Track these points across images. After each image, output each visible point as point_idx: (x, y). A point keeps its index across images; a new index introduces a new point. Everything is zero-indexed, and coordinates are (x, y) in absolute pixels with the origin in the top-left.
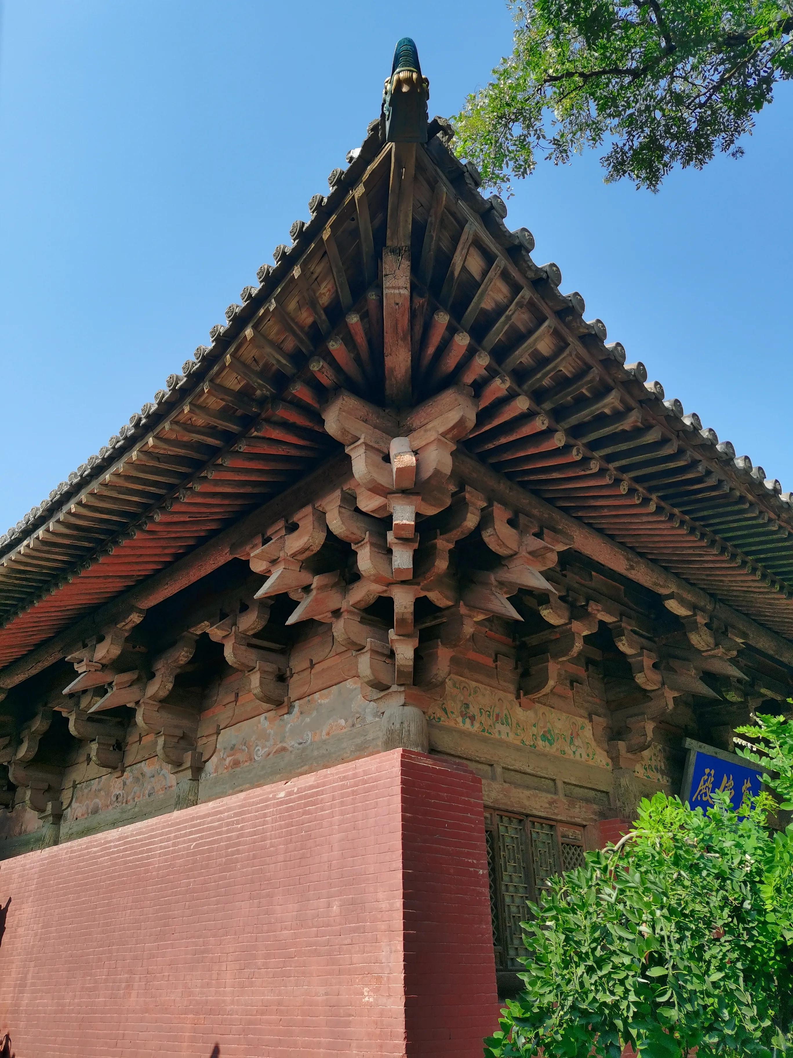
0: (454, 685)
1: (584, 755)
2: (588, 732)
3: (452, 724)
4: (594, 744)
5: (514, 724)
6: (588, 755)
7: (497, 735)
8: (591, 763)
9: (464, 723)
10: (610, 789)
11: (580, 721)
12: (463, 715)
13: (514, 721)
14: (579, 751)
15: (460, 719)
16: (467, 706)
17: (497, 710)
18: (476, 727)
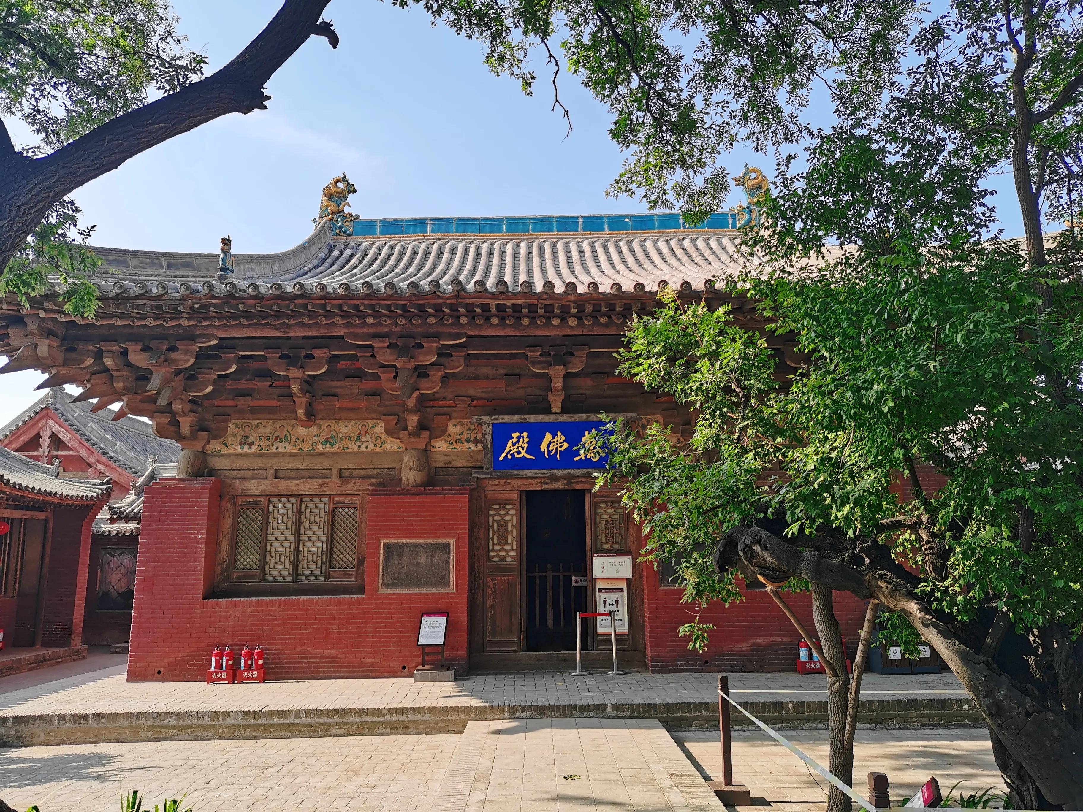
0: (237, 426)
1: (371, 447)
2: (380, 429)
3: (232, 451)
4: (384, 436)
5: (293, 439)
6: (376, 446)
7: (274, 450)
8: (378, 450)
9: (242, 449)
10: (397, 466)
11: (371, 422)
12: (241, 444)
13: (294, 438)
14: (366, 444)
15: (238, 448)
16: (247, 437)
17: (277, 434)
18: (254, 449)
